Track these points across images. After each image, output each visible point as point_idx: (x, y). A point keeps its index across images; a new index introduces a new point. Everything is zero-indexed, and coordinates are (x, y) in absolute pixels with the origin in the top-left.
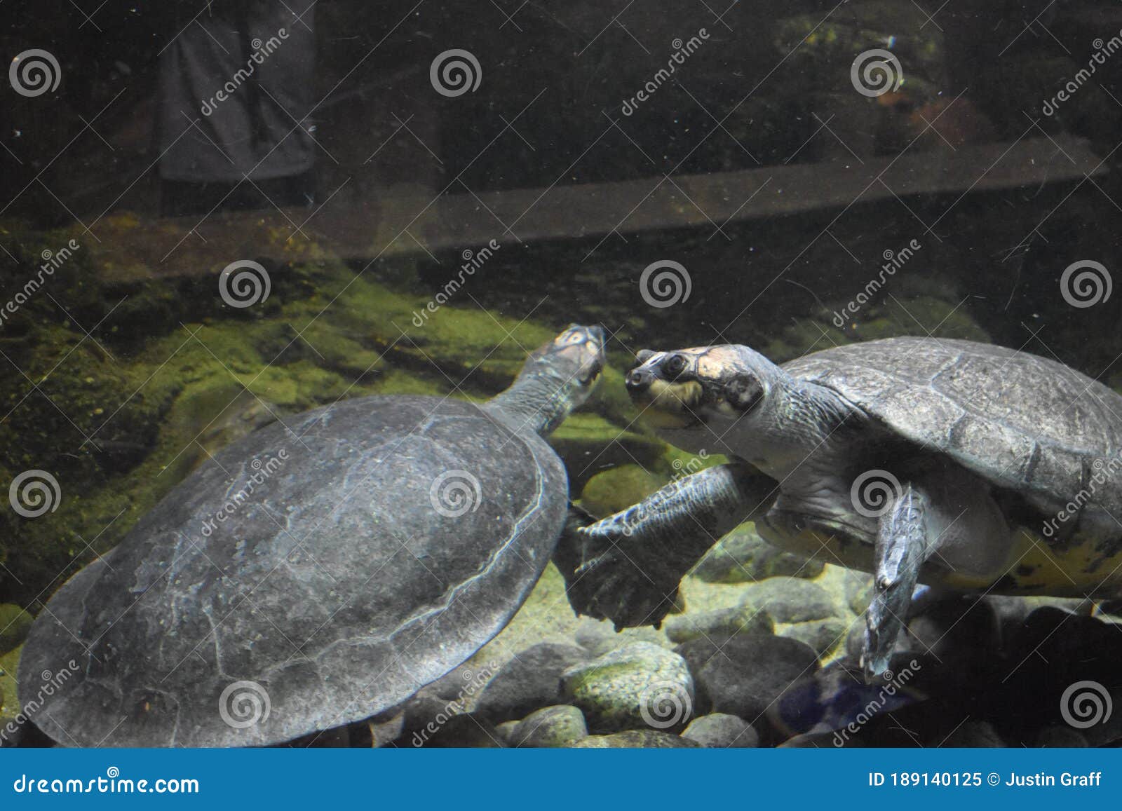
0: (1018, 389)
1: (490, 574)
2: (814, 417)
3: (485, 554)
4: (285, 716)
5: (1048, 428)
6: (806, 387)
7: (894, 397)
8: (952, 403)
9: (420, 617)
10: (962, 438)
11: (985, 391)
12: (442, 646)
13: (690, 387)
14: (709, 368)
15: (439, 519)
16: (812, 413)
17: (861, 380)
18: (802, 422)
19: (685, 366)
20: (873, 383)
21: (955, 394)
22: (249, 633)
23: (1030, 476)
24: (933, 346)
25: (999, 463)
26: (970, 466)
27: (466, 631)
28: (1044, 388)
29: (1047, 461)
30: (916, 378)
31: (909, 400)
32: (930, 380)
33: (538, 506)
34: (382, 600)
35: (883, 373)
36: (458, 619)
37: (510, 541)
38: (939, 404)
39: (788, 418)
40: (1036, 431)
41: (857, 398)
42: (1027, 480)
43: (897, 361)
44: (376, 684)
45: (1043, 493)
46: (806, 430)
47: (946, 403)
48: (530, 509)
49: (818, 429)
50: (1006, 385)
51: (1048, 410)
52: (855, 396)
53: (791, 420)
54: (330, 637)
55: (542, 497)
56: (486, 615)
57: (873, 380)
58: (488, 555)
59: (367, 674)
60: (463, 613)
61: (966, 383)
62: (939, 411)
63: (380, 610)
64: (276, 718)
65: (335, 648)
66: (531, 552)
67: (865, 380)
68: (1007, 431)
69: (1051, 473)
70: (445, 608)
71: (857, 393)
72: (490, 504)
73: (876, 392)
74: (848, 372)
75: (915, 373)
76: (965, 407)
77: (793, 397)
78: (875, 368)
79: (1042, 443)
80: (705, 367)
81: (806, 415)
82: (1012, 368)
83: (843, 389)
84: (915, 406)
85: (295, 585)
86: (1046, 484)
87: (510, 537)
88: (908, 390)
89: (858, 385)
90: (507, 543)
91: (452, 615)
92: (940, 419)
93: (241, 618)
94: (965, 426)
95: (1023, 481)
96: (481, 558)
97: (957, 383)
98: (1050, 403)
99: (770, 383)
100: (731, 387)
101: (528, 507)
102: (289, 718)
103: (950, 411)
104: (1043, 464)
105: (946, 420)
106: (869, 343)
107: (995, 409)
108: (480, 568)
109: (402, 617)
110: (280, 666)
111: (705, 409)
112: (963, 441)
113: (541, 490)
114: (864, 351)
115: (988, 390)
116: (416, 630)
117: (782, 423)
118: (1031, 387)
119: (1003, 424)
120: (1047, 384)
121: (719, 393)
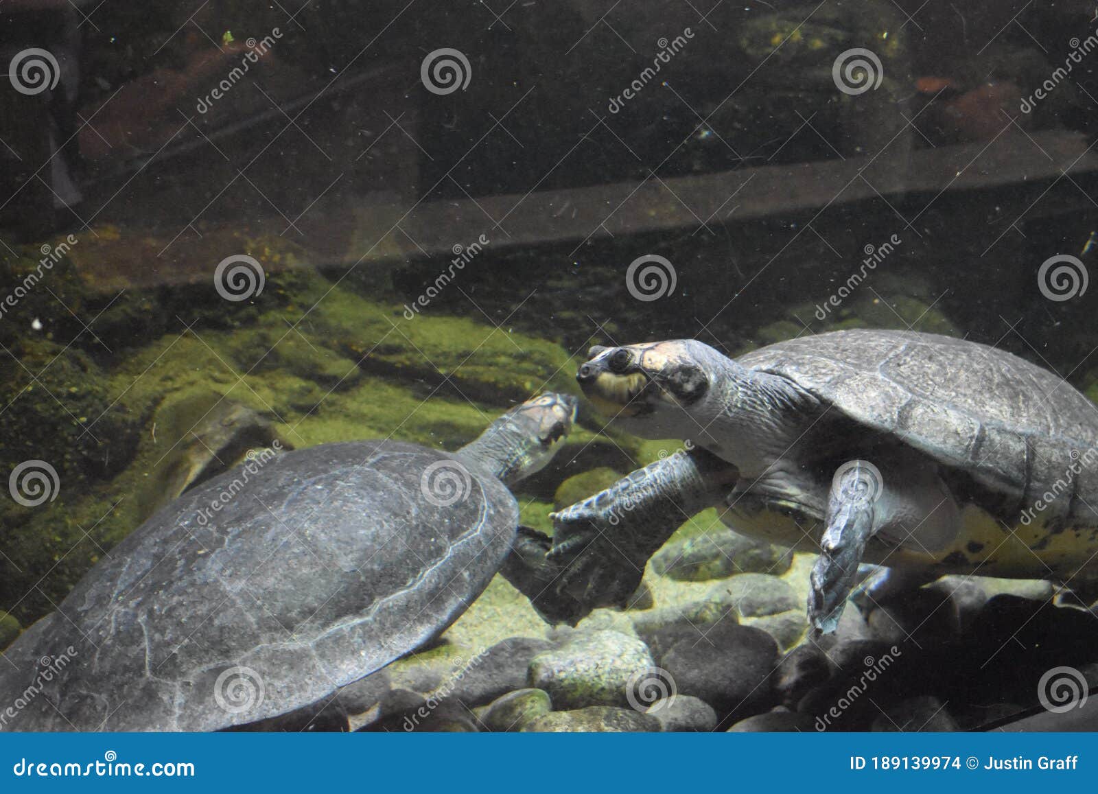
0: (963, 375)
1: (418, 589)
2: (764, 405)
3: (415, 571)
4: (204, 713)
5: (993, 411)
6: (757, 376)
7: (843, 383)
8: (899, 388)
9: (344, 626)
10: (909, 420)
11: (931, 377)
12: (363, 653)
13: (635, 378)
14: (653, 360)
15: (370, 537)
16: (761, 401)
17: (813, 368)
18: (750, 409)
19: (630, 359)
20: (823, 371)
21: (902, 380)
22: (177, 639)
23: (976, 453)
24: (882, 336)
25: (945, 442)
26: (917, 446)
27: (389, 640)
28: (988, 373)
29: (992, 441)
30: (865, 365)
31: (858, 385)
32: (878, 367)
33: (478, 533)
34: (306, 609)
35: (833, 361)
36: (382, 629)
37: (443, 561)
38: (887, 389)
39: (736, 406)
40: (981, 413)
41: (808, 385)
42: (972, 458)
43: (846, 350)
44: (294, 685)
45: (988, 471)
46: (756, 417)
47: (894, 388)
48: (469, 535)
49: (768, 415)
50: (951, 370)
51: (992, 394)
52: (808, 383)
53: (739, 408)
54: (253, 642)
55: (484, 525)
56: (411, 627)
57: (824, 368)
58: (418, 572)
59: (286, 676)
60: (388, 625)
61: (912, 370)
62: (887, 394)
63: (304, 618)
64: (196, 715)
65: (258, 652)
66: (466, 574)
67: (816, 368)
68: (952, 413)
69: (996, 453)
70: (368, 618)
71: (809, 380)
72: (425, 526)
73: (827, 379)
74: (800, 361)
75: (863, 360)
76: (910, 391)
77: (741, 386)
78: (826, 357)
79: (987, 424)
80: (650, 360)
81: (755, 402)
82: (956, 355)
83: (796, 376)
84: (864, 391)
85: (224, 595)
86: (991, 463)
87: (443, 557)
88: (857, 377)
89: (810, 372)
90: (439, 564)
91: (376, 626)
92: (888, 402)
93: (172, 625)
94: (912, 409)
95: (969, 460)
96: (411, 575)
97: (904, 369)
98: (994, 387)
99: (716, 373)
100: (674, 377)
101: (465, 533)
102: (207, 714)
103: (897, 395)
104: (988, 443)
105: (893, 403)
106: (821, 335)
107: (940, 392)
108: (408, 584)
109: (326, 625)
110: (205, 668)
111: (650, 399)
112: (910, 423)
113: (484, 520)
114: (815, 342)
115: (934, 375)
116: (338, 639)
117: (730, 411)
118: (975, 372)
119: (948, 407)
120: (991, 370)
121: (662, 383)
